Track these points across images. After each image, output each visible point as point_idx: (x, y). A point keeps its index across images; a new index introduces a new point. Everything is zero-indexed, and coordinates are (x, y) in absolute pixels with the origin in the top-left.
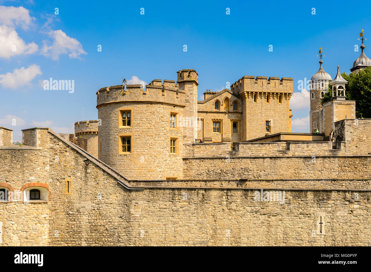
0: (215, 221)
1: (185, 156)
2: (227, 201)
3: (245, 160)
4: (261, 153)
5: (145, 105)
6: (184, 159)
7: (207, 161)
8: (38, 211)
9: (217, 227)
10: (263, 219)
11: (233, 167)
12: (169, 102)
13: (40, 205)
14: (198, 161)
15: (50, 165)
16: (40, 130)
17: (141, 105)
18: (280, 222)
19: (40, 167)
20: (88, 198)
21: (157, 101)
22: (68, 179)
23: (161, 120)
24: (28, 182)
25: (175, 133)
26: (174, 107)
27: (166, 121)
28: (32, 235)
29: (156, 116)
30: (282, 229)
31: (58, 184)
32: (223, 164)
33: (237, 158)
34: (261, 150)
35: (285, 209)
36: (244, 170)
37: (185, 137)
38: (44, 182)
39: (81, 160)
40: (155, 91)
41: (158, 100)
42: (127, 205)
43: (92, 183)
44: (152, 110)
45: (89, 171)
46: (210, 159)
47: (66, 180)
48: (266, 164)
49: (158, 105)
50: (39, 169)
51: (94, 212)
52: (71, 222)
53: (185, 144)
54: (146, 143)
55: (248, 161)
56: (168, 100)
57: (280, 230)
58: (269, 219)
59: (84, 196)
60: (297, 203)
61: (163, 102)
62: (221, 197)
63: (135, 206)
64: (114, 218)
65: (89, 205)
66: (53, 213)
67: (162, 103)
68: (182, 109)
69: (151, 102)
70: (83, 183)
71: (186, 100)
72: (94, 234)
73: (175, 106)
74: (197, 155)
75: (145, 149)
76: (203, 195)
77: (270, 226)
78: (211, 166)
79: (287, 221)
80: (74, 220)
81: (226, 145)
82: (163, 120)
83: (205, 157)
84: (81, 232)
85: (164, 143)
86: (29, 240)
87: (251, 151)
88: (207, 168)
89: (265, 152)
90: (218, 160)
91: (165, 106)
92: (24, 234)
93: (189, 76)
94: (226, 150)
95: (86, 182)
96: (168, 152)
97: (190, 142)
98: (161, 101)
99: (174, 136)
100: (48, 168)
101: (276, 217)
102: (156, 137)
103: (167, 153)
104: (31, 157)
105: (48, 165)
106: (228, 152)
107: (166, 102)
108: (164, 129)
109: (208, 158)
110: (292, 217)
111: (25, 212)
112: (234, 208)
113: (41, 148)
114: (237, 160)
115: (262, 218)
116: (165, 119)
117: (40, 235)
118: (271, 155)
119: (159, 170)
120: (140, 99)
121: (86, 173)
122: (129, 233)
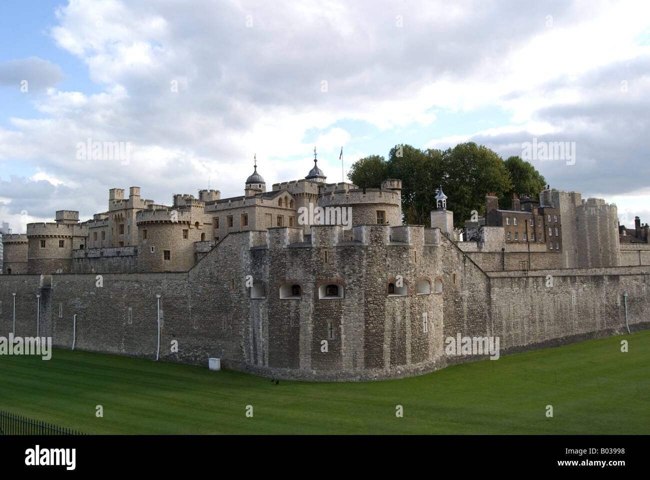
0: (532, 300)
2: (536, 285)
8: (440, 300)
15: (442, 261)
20: (467, 287)
22: (454, 272)
24: (436, 276)
31: (448, 276)
39: (461, 256)
42: (488, 291)
43: (468, 275)
45: (466, 265)
47: (453, 273)
51: (470, 299)
52: (457, 309)
58: (554, 297)
59: (464, 286)
60: (564, 285)
62: (533, 282)
65: (467, 293)
66: (446, 301)
70: (463, 275)
72: (471, 317)
76: (526, 282)
77: (555, 301)
80: (459, 307)
95: (465, 274)
100: (441, 263)
101: (557, 295)
110: (563, 294)
111: (436, 302)
113: (439, 245)
121: (465, 266)
122: (490, 314)
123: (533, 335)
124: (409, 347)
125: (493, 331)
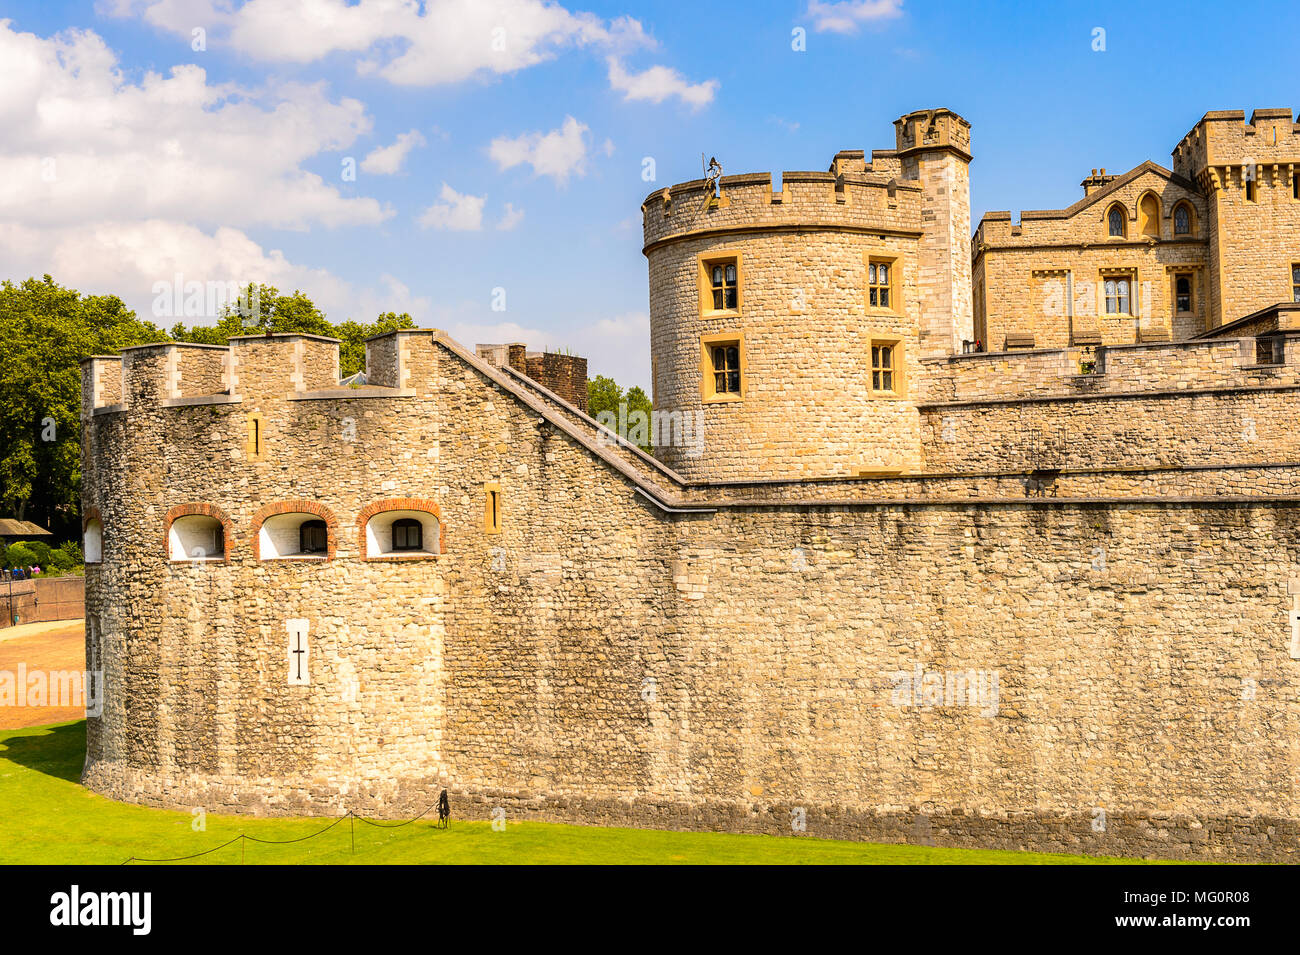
0: (940, 611)
1: (927, 398)
2: (977, 544)
3: (1127, 404)
4: (1183, 378)
5: (779, 239)
6: (922, 410)
7: (998, 411)
8: (411, 584)
9: (947, 633)
10: (1100, 603)
11: (1087, 431)
12: (862, 223)
13: (414, 568)
14: (969, 414)
15: (443, 444)
16: (408, 338)
17: (768, 240)
18: (1158, 615)
19: (413, 450)
20: (552, 542)
21: (820, 224)
22: (492, 484)
23: (834, 285)
24: (377, 498)
25: (887, 324)
26: (883, 238)
27: (852, 285)
28: (394, 659)
29: (817, 272)
30: (1166, 638)
31: (465, 500)
32: (1053, 420)
33: (1098, 398)
34: (1181, 367)
35: (1175, 569)
36: (1124, 438)
37: (924, 335)
38: (426, 497)
39: (528, 425)
40: (812, 189)
41: (823, 218)
42: (664, 561)
43: (560, 495)
44: (805, 253)
45: (550, 457)
46: (1009, 404)
47: (487, 488)
48: (1200, 416)
49: (825, 236)
50: (408, 456)
51: (569, 586)
52: (505, 620)
53: (926, 360)
54: (786, 363)
55: (1139, 407)
56: (860, 216)
57: (1160, 642)
58: (1120, 605)
59: (538, 536)
60: (1217, 549)
61: (840, 225)
62: (957, 530)
63: (689, 564)
64: (627, 604)
65: (553, 565)
66: (455, 590)
67: (839, 227)
68: (911, 244)
69: (799, 226)
70: (534, 495)
71: (923, 213)
72: (570, 656)
73: (883, 234)
74: (965, 395)
75: (783, 380)
76: (900, 526)
77: (1122, 628)
78: (1012, 428)
79: (1184, 611)
80: (515, 613)
81: (1061, 356)
82: (842, 284)
83: (992, 398)
84: (532, 648)
85: (847, 360)
86: (386, 675)
87: (1146, 371)
88: (998, 435)
89: (1195, 376)
90: (1035, 410)
91: (848, 238)
92: (372, 657)
93: (931, 131)
94: (1061, 373)
95: (543, 492)
96: (864, 387)
97: (941, 353)
98: (833, 221)
99: (883, 335)
100: (435, 452)
101: (1143, 597)
102: (820, 340)
103: (860, 393)
104: (385, 421)
105: (436, 443)
106: (1069, 381)
107: (852, 222)
108: (846, 311)
109: (1001, 404)
110: (1201, 598)
111: (372, 588)
112: (1002, 566)
113: (413, 392)
114: (1100, 406)
115: (1097, 599)
116: (848, 278)
117: (417, 661)
118: (1218, 383)
119: (833, 448)
120: (762, 220)
121: (544, 463)
122: (673, 652)
123: (947, 774)
124: (228, 724)
125: (685, 724)
